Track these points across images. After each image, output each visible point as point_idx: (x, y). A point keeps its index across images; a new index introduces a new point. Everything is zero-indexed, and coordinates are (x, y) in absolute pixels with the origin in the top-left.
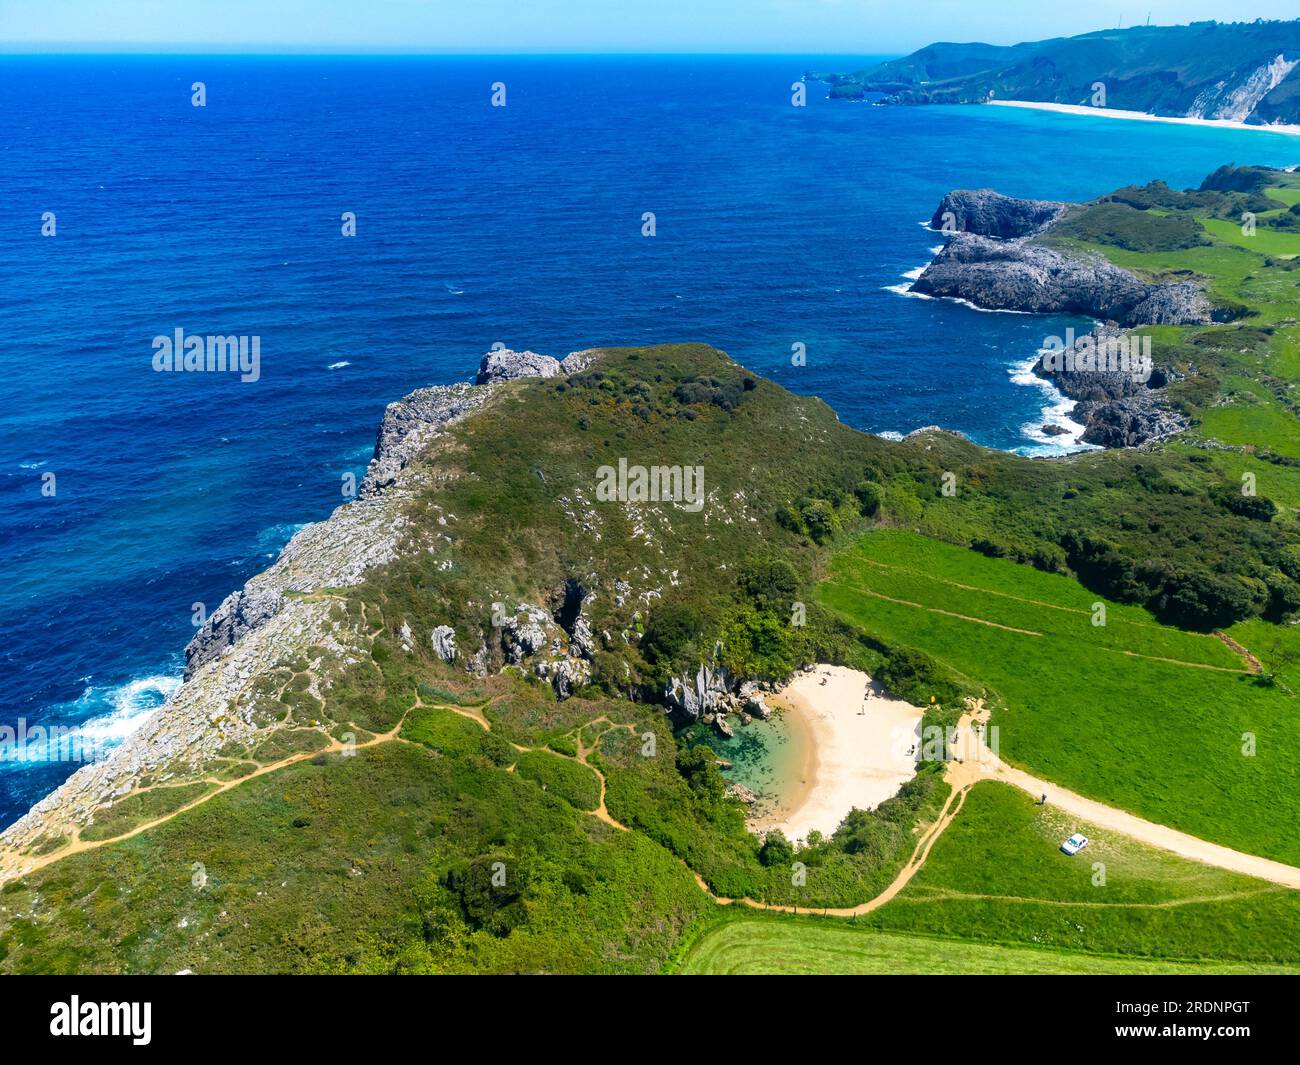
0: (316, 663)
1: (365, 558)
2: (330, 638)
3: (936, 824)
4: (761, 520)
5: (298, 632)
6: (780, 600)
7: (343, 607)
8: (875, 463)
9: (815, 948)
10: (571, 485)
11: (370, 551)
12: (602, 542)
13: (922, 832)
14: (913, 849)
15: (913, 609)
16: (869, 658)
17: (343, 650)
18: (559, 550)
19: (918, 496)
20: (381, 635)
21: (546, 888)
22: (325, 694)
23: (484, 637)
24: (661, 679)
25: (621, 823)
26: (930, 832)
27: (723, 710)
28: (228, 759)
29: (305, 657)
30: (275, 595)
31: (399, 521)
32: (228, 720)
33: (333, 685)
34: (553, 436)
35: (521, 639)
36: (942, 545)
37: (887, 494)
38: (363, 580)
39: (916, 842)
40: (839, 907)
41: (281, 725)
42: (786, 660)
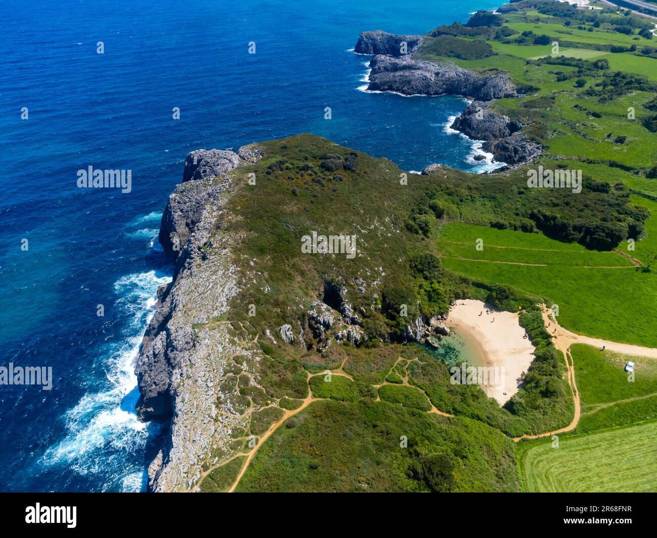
0: (245, 366)
1: (224, 295)
2: (239, 348)
3: (569, 372)
4: (401, 231)
5: (221, 350)
7: (231, 327)
11: (225, 290)
12: (337, 259)
13: (567, 378)
14: (569, 388)
15: (487, 263)
16: (480, 293)
17: (250, 354)
19: (453, 203)
20: (259, 338)
22: (259, 383)
24: (401, 328)
25: (447, 413)
26: (570, 377)
27: (428, 335)
28: (239, 438)
29: (236, 364)
30: (189, 329)
31: (232, 269)
32: (222, 415)
33: (261, 376)
35: (322, 321)
38: (230, 308)
39: (568, 384)
40: (564, 427)
41: (252, 409)
42: (444, 302)
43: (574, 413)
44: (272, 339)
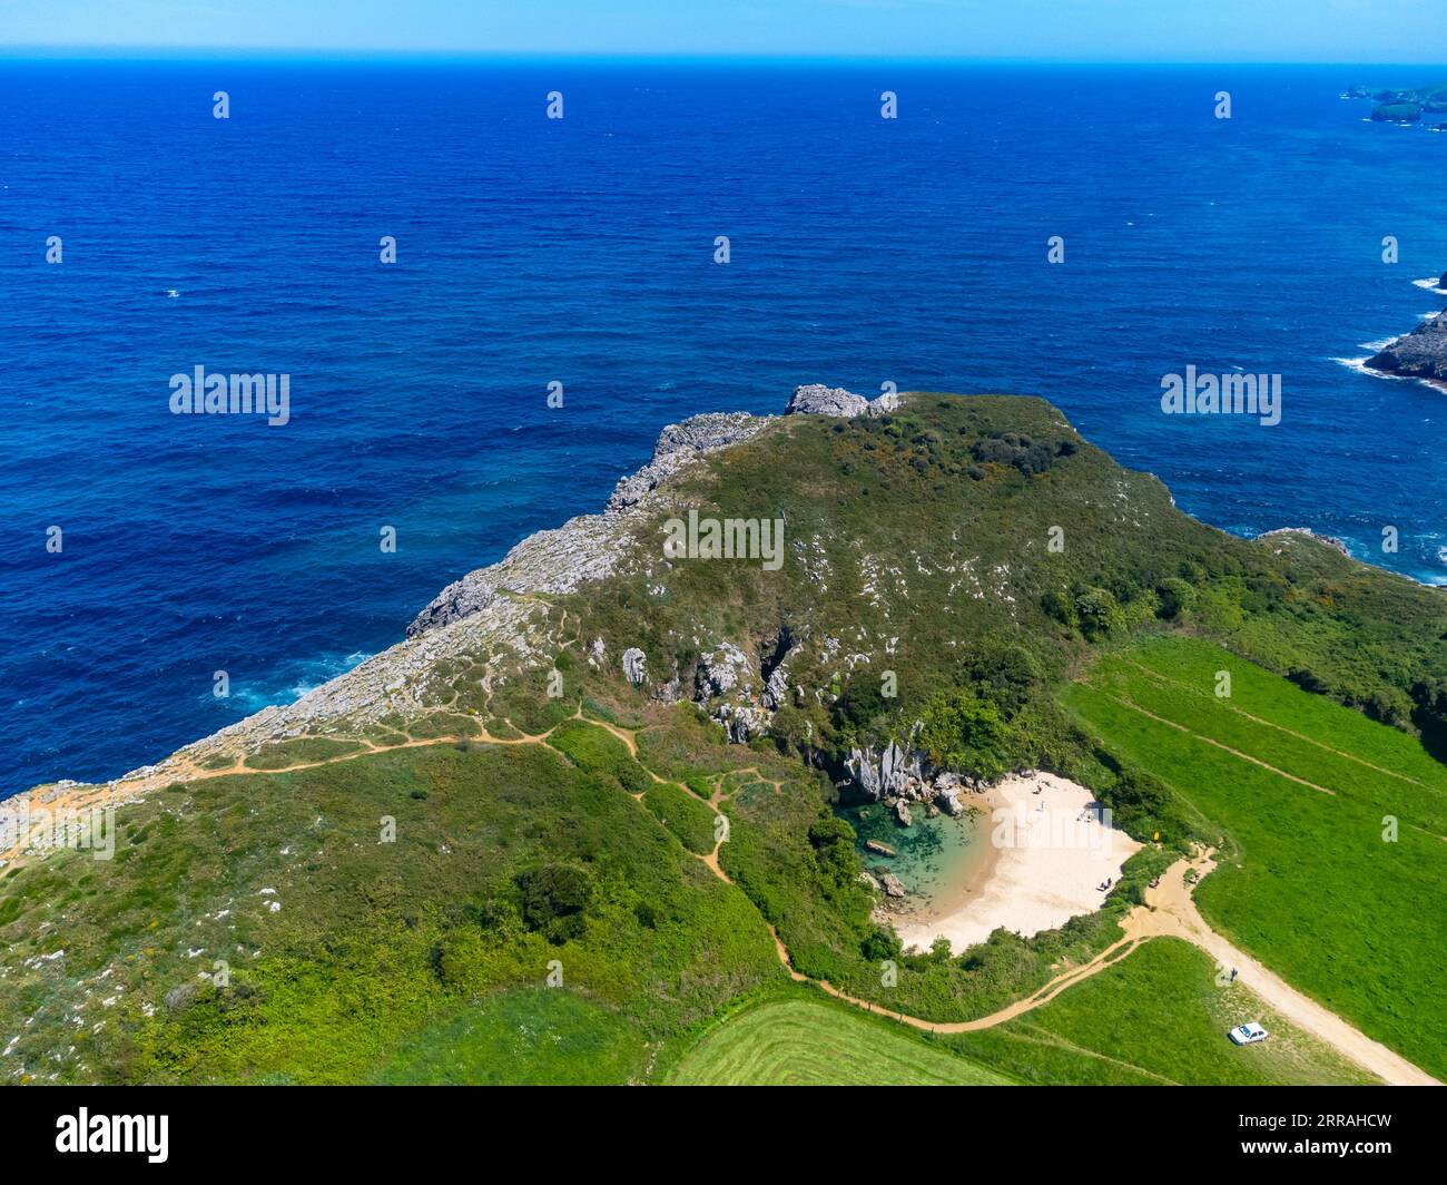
0: (496, 659)
1: (582, 570)
2: (521, 638)
3: (1084, 967)
4: (1020, 601)
5: (494, 627)
6: (1005, 691)
7: (545, 612)
8: (1200, 560)
9: (875, 1050)
10: (812, 529)
11: (589, 564)
12: (828, 595)
13: (1063, 971)
14: (1041, 984)
15: (1175, 732)
16: (1099, 775)
17: (528, 652)
18: (780, 596)
19: (1242, 606)
20: (572, 645)
21: (616, 913)
22: (496, 688)
23: (678, 668)
24: (842, 748)
25: (726, 874)
26: (1070, 974)
27: (909, 797)
28: (387, 727)
29: (490, 651)
30: (488, 590)
31: (624, 540)
32: (401, 693)
33: (505, 681)
34: (811, 477)
35: (712, 676)
36: (1251, 668)
37: (1198, 598)
38: (576, 591)
39: (1048, 979)
40: (922, 1019)
41: (444, 708)
42: (1000, 758)
43: (980, 1016)
44: (596, 658)
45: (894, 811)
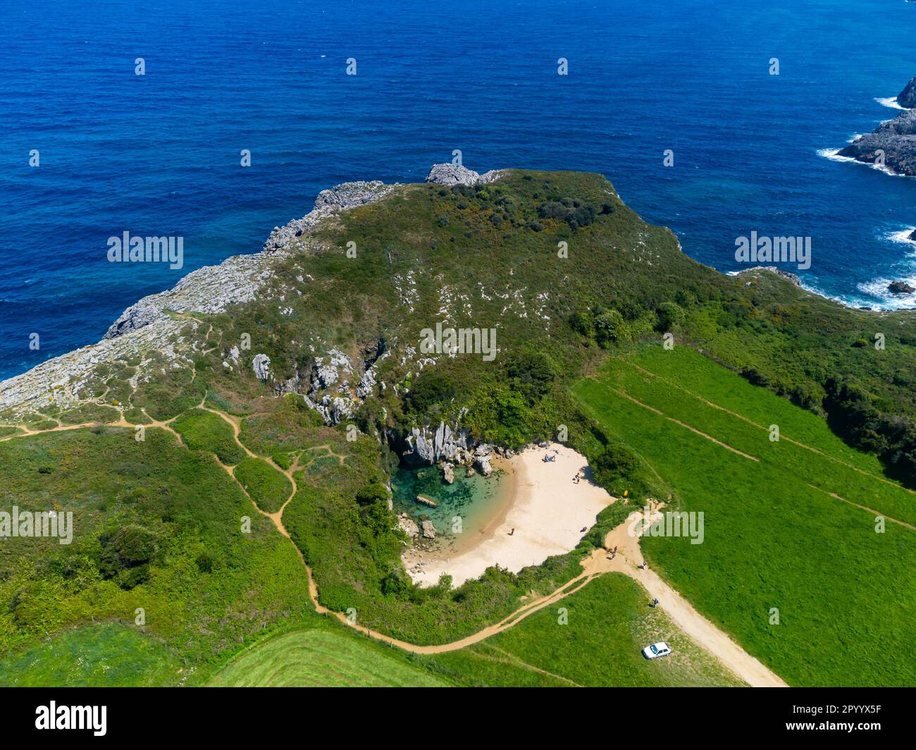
0: (144, 363)
1: (230, 296)
2: (171, 347)
3: (547, 598)
4: (553, 319)
5: (151, 339)
6: (529, 385)
7: (195, 326)
8: (692, 289)
9: (366, 670)
10: (409, 267)
11: (236, 292)
12: (414, 314)
13: (530, 601)
14: (510, 613)
15: (653, 415)
16: (593, 446)
17: (174, 357)
18: (380, 315)
19: (718, 322)
20: (212, 352)
21: (180, 562)
22: (141, 384)
23: (297, 369)
24: (407, 427)
25: (286, 528)
26: (534, 603)
27: (456, 462)
28: (43, 415)
29: (143, 357)
30: (155, 310)
31: (266, 274)
32: (62, 389)
33: (150, 379)
34: (413, 229)
35: (320, 375)
36: (716, 366)
37: (687, 317)
38: (224, 311)
39: (517, 607)
40: (409, 643)
41: (95, 400)
42: (524, 433)
43: (456, 639)
44: (231, 363)
45: (443, 473)
